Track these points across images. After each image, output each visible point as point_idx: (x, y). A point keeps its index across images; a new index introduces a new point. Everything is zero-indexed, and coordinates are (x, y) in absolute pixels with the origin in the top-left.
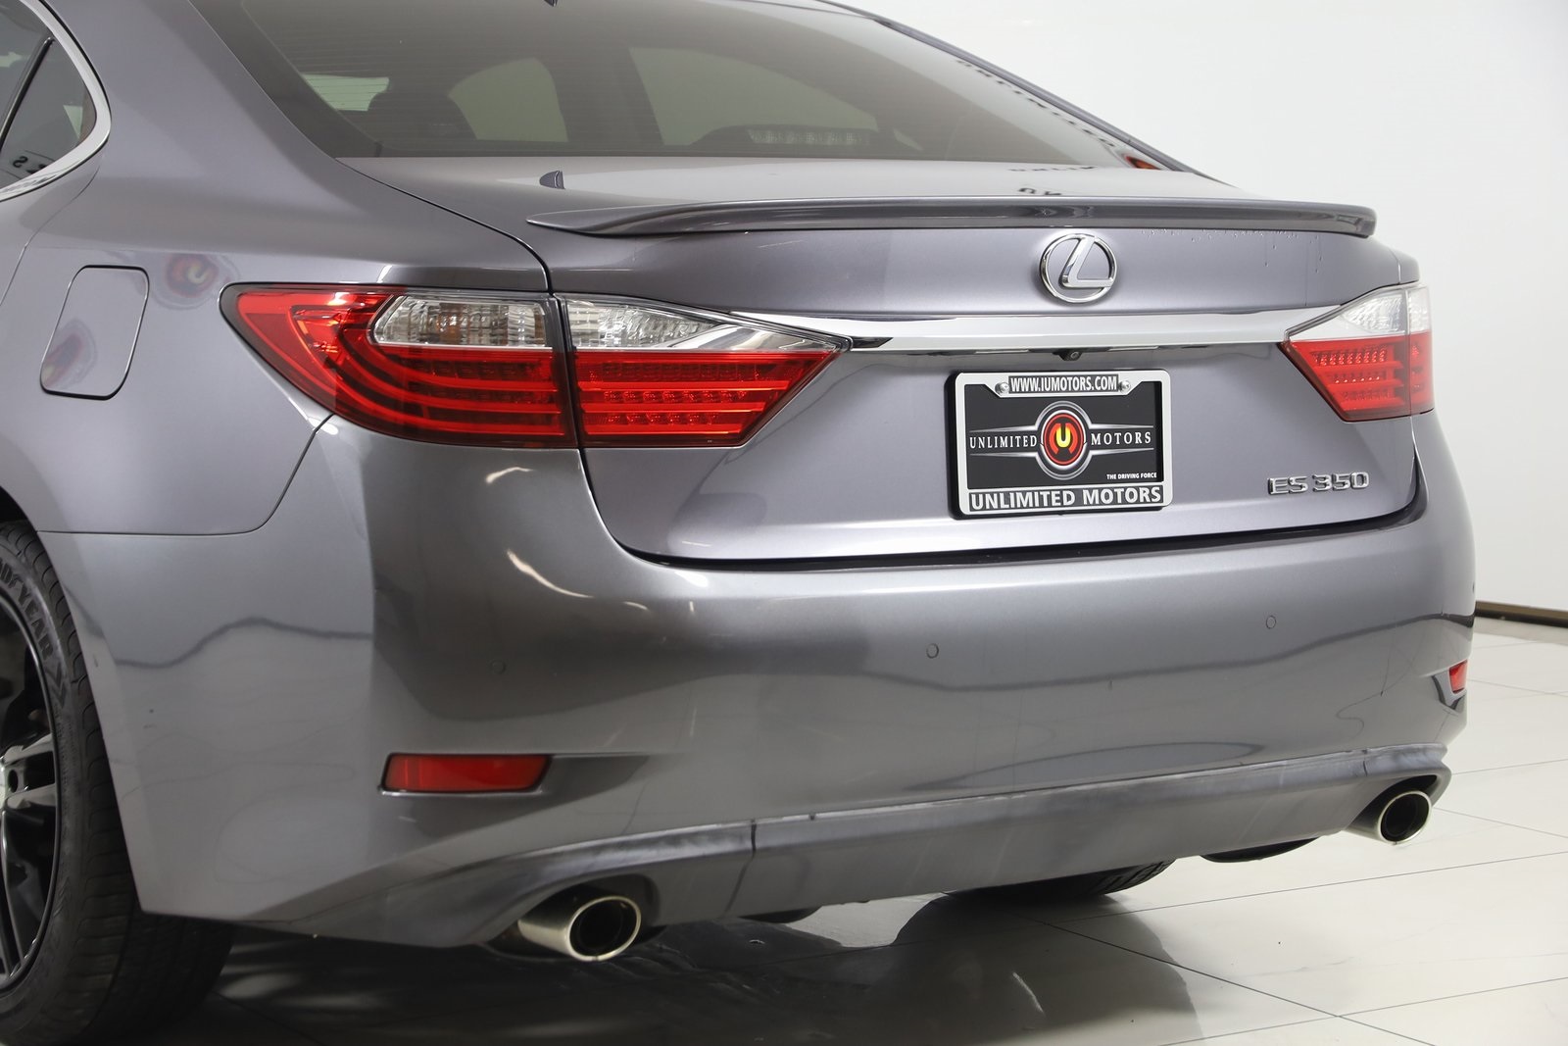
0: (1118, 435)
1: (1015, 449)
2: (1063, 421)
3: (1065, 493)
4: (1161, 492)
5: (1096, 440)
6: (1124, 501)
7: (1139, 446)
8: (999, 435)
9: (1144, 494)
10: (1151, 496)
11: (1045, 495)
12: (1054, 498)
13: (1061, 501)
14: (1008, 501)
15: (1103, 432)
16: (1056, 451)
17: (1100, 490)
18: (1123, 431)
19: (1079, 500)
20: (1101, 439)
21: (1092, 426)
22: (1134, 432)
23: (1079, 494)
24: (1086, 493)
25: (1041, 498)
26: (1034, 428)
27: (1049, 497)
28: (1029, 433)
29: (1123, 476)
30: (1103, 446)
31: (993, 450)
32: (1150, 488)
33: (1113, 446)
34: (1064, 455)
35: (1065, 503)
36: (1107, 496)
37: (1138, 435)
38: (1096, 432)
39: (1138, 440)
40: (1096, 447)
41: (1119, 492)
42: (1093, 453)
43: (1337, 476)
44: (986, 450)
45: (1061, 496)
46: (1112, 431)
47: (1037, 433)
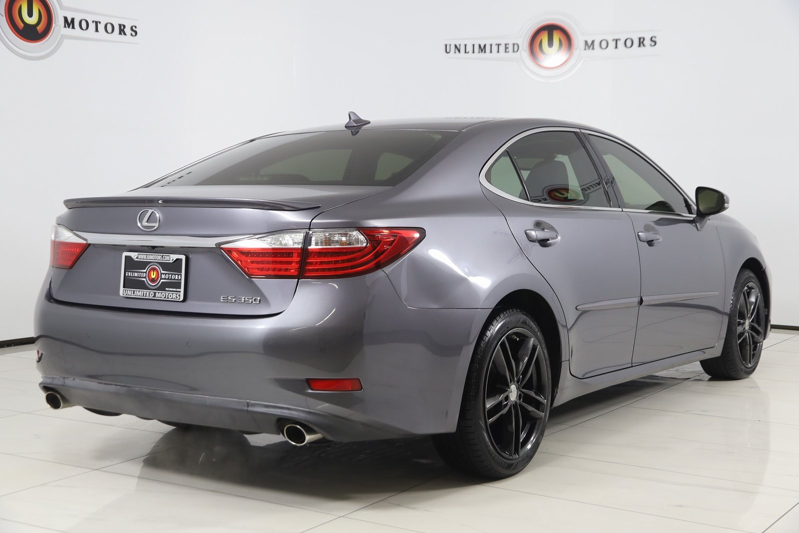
0: (170, 275)
1: (139, 277)
2: (154, 269)
3: (151, 293)
4: (179, 296)
5: (163, 276)
6: (168, 298)
7: (176, 280)
8: (135, 272)
9: (174, 296)
10: (177, 297)
11: (145, 292)
12: (148, 294)
13: (149, 295)
14: (134, 293)
15: (166, 274)
16: (151, 279)
17: (162, 293)
18: (172, 274)
19: (154, 296)
20: (165, 276)
21: (163, 272)
22: (175, 275)
23: (155, 293)
24: (157, 293)
25: (144, 294)
26: (145, 271)
27: (146, 293)
28: (144, 272)
29: (170, 289)
30: (165, 279)
31: (132, 277)
32: (177, 294)
33: (168, 279)
34: (153, 280)
35: (151, 296)
36: (163, 295)
37: (177, 276)
38: (164, 274)
39: (177, 278)
40: (163, 279)
41: (167, 294)
42: (162, 281)
43: (246, 298)
44: (130, 276)
45: (149, 293)
46: (169, 274)
47: (146, 272)
